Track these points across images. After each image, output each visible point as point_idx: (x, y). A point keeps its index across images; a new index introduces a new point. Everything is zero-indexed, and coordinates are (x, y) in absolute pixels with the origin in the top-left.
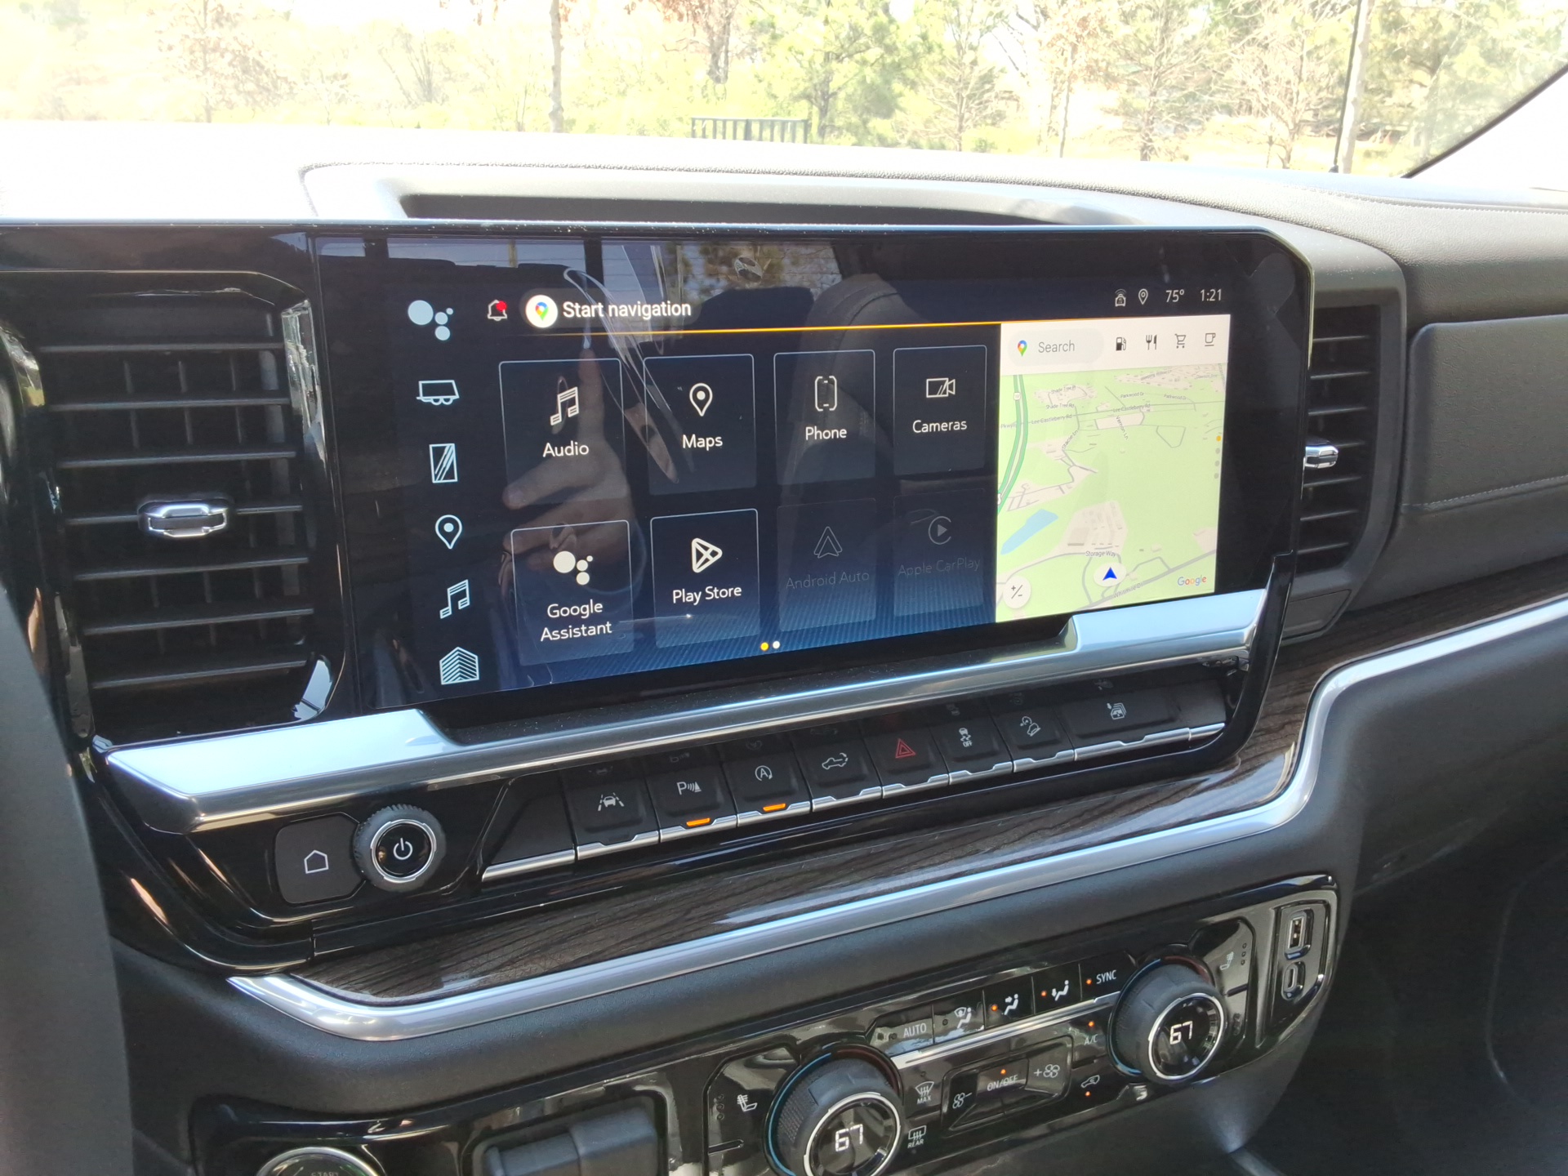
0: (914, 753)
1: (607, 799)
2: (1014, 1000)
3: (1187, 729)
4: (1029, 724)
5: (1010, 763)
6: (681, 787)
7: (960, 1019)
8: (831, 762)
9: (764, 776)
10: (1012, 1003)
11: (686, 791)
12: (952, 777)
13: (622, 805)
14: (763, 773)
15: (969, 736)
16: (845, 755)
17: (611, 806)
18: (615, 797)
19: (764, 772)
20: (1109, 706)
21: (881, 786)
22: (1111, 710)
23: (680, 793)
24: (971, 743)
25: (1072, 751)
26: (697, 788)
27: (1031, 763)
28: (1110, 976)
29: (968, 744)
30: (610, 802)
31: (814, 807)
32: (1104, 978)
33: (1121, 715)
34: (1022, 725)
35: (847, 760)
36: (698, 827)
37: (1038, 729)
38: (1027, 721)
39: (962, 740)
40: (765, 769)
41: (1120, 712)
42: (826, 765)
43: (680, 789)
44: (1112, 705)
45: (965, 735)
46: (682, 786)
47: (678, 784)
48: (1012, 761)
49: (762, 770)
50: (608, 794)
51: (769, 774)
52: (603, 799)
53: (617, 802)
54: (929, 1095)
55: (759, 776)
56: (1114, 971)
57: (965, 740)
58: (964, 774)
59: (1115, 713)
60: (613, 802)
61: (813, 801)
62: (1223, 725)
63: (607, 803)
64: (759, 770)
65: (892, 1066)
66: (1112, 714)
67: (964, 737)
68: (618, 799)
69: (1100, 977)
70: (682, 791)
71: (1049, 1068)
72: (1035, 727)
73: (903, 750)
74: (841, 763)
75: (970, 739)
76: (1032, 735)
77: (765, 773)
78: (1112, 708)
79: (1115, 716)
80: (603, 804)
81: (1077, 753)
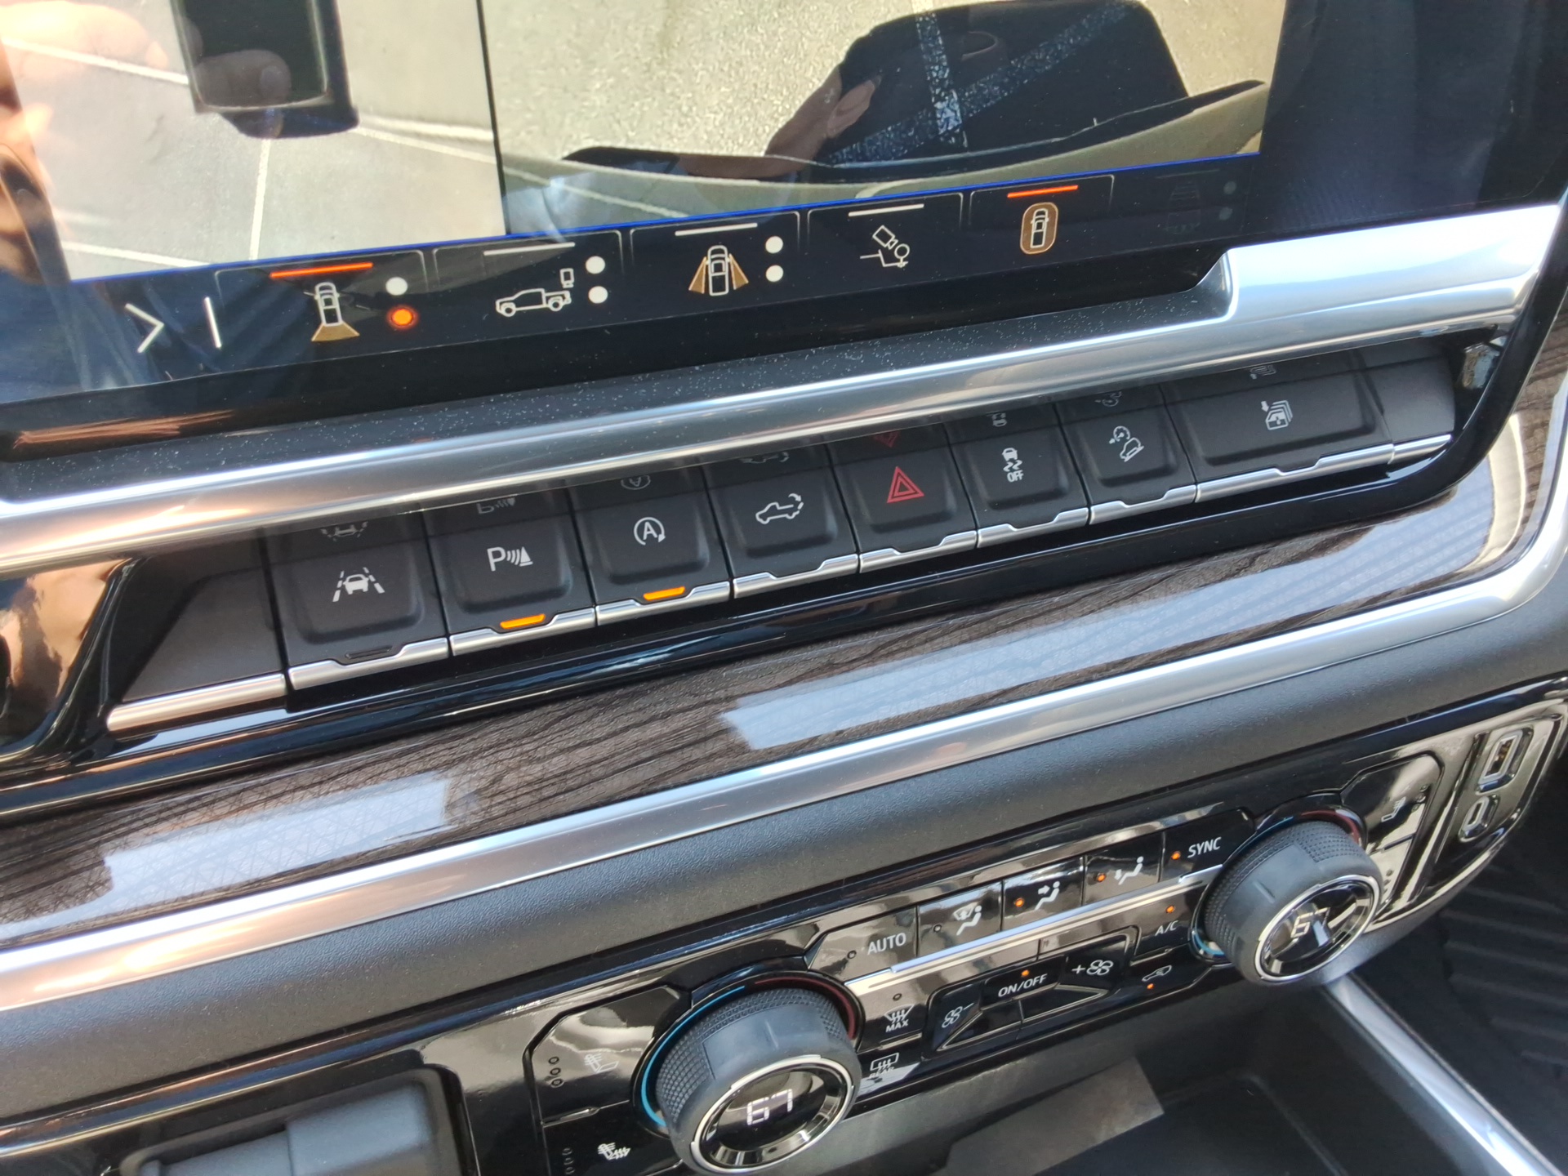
0: (920, 494)
1: (351, 580)
2: (1052, 889)
3: (1390, 447)
4: (1124, 440)
5: (1086, 509)
6: (495, 556)
7: (962, 922)
8: (773, 511)
9: (650, 536)
10: (1048, 894)
11: (505, 566)
12: (985, 535)
13: (380, 589)
14: (649, 531)
15: (1020, 463)
16: (798, 498)
17: (358, 593)
18: (367, 575)
19: (649, 529)
20: (1265, 406)
21: (858, 552)
22: (1267, 413)
23: (493, 568)
24: (1021, 476)
25: (1193, 487)
26: (524, 558)
27: (1122, 508)
28: (1210, 846)
29: (1015, 476)
30: (357, 585)
31: (737, 590)
32: (1200, 849)
33: (1283, 422)
34: (1112, 441)
35: (801, 506)
36: (523, 628)
37: (1140, 448)
38: (1122, 435)
39: (1006, 469)
40: (653, 524)
41: (1282, 416)
42: (764, 517)
43: (492, 561)
44: (1270, 405)
45: (1012, 460)
46: (497, 555)
47: (490, 551)
48: (1089, 506)
49: (647, 525)
50: (354, 570)
51: (658, 532)
52: (344, 580)
53: (371, 584)
54: (905, 1020)
55: (641, 535)
56: (1219, 838)
57: (1012, 470)
58: (1005, 531)
59: (1273, 418)
60: (362, 585)
61: (735, 581)
62: (1448, 438)
63: (351, 587)
64: (642, 527)
65: (848, 994)
66: (1267, 421)
67: (1010, 464)
68: (372, 579)
69: (1196, 849)
70: (496, 563)
71: (1097, 964)
72: (1134, 444)
73: (903, 488)
74: (790, 512)
75: (1020, 467)
76: (1127, 459)
77: (652, 532)
78: (1270, 410)
79: (1273, 424)
80: (343, 589)
81: (1202, 491)
